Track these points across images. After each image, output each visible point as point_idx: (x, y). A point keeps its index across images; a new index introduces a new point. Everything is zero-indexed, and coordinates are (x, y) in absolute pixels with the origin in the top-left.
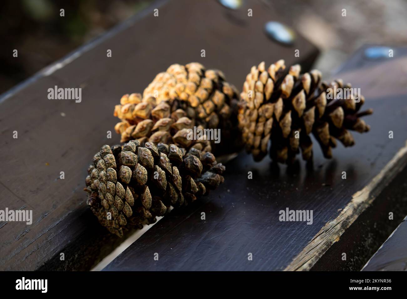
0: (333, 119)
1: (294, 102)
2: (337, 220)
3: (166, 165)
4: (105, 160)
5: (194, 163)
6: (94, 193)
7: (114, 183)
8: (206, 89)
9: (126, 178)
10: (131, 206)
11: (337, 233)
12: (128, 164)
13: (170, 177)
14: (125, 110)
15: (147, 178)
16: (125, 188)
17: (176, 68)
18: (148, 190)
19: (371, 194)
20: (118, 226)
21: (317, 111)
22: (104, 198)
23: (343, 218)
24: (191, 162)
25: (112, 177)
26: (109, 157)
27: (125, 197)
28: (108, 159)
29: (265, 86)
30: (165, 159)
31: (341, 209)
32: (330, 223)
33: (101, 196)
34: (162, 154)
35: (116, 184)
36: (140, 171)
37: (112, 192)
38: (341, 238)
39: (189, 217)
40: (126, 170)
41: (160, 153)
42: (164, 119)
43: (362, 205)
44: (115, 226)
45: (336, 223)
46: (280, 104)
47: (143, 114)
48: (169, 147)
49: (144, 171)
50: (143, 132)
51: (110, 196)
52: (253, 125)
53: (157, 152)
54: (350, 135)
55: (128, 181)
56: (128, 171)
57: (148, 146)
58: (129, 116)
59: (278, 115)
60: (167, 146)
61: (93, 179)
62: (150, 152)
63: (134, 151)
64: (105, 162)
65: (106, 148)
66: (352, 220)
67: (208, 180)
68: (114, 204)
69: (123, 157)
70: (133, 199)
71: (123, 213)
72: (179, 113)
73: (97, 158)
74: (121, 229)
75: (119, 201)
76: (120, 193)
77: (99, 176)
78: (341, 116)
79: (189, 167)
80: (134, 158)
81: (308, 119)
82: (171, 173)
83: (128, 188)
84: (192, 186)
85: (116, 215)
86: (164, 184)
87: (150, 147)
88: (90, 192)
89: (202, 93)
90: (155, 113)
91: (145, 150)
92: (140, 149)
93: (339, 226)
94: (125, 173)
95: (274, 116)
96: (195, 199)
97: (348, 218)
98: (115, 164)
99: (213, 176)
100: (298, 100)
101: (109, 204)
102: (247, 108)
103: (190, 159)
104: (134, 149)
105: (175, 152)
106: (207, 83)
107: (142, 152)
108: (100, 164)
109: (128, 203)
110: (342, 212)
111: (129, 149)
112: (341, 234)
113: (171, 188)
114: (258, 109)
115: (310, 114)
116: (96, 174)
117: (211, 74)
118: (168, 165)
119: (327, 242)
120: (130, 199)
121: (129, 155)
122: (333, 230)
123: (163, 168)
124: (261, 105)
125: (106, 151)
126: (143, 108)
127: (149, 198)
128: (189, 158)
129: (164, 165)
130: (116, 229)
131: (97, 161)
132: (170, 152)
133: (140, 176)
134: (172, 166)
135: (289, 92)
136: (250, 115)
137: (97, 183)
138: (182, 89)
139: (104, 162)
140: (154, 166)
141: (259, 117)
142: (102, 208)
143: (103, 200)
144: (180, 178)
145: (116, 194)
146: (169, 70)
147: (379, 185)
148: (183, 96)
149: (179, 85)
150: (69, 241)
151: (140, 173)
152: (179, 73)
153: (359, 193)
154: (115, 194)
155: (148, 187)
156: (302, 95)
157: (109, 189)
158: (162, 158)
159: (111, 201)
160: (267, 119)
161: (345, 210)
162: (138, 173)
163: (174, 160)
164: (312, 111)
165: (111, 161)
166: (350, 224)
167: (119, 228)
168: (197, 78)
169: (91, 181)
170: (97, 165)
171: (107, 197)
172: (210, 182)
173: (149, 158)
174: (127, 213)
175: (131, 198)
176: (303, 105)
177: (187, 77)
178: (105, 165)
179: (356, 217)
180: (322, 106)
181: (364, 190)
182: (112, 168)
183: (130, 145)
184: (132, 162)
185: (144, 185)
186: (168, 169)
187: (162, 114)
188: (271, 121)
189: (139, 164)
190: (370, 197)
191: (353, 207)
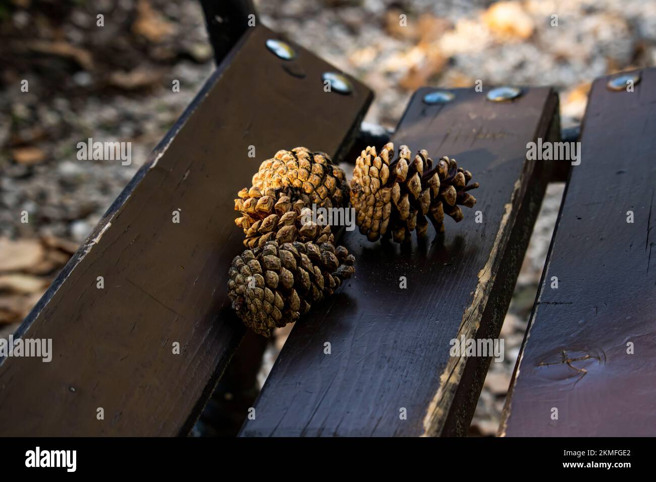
0: (446, 198)
1: (410, 184)
2: (474, 305)
3: (308, 265)
4: (249, 266)
5: (331, 260)
6: (239, 297)
7: (262, 288)
8: (317, 175)
9: (273, 283)
10: (280, 310)
11: (477, 319)
12: (273, 268)
13: (313, 277)
14: (247, 205)
15: (293, 281)
16: (274, 293)
17: (284, 154)
18: (295, 293)
19: (492, 270)
20: (265, 328)
21: (432, 192)
22: (252, 303)
23: (477, 302)
24: (327, 258)
25: (260, 283)
26: (254, 264)
27: (274, 301)
28: (253, 265)
29: (379, 170)
30: (306, 260)
31: (473, 292)
32: (468, 310)
33: (249, 301)
34: (303, 255)
35: (264, 289)
36: (286, 275)
37: (260, 297)
38: (481, 323)
39: (329, 311)
40: (272, 274)
41: (300, 254)
42: (289, 213)
43: (488, 285)
44: (262, 328)
45: (473, 309)
46: (397, 188)
47: (266, 208)
48: (306, 246)
49: (290, 275)
50: (269, 227)
51: (259, 301)
52: (371, 209)
53: (297, 253)
54: (461, 210)
55: (276, 286)
56: (275, 277)
57: (288, 248)
58: (251, 210)
59: (396, 200)
60: (304, 245)
61: (238, 285)
62: (292, 255)
63: (276, 254)
64: (250, 268)
65: (249, 253)
66: (485, 303)
67: (342, 272)
68: (264, 308)
69: (266, 262)
70: (283, 303)
71: (272, 317)
72: (299, 204)
73: (241, 263)
74: (269, 330)
75: (268, 306)
76: (269, 298)
77: (244, 281)
78: (454, 195)
79: (326, 263)
80: (278, 262)
81: (424, 201)
82: (313, 273)
83: (277, 293)
84: (331, 282)
85: (265, 318)
86: (308, 284)
87: (290, 249)
88: (235, 297)
89: (315, 179)
90: (277, 207)
91: (287, 253)
92: (282, 253)
93: (476, 312)
94: (273, 278)
95: (391, 200)
96: (333, 293)
97: (481, 302)
98: (260, 270)
99: (346, 268)
100: (413, 183)
101: (257, 309)
102: (362, 192)
103: (325, 256)
104: (276, 252)
105: (313, 251)
106: (318, 168)
107: (284, 255)
108: (244, 270)
109: (278, 307)
110: (475, 296)
111: (270, 252)
112: (480, 319)
113: (314, 287)
114: (374, 195)
115: (427, 196)
116: (241, 279)
117: (319, 158)
118: (309, 266)
119: (472, 331)
120: (279, 304)
121: (272, 258)
122: (473, 317)
123: (306, 270)
124: (378, 190)
125: (249, 256)
126: (265, 202)
127: (298, 301)
128: (325, 254)
129: (307, 266)
130: (264, 331)
131: (242, 267)
132: (308, 251)
133: (287, 280)
134: (313, 266)
135: (405, 176)
136: (366, 199)
137: (244, 289)
138: (295, 176)
139: (248, 268)
140: (297, 268)
141: (376, 201)
142: (249, 312)
143: (250, 304)
144: (322, 277)
145: (264, 300)
146: (276, 156)
147: (496, 259)
148: (296, 183)
149: (290, 172)
150: (225, 349)
151: (287, 277)
152: (288, 160)
153: (482, 272)
154: (264, 298)
155: (295, 290)
156: (417, 178)
157: (258, 295)
158: (303, 259)
159: (260, 306)
160: (385, 204)
161: (476, 293)
162: (285, 277)
163: (314, 258)
164: (428, 192)
165: (256, 267)
166: (484, 307)
167: (267, 330)
168: (308, 163)
169: (235, 286)
170: (241, 271)
171: (255, 302)
172: (344, 274)
173: (292, 261)
174: (277, 316)
175: (281, 303)
176: (419, 188)
177: (298, 164)
178: (251, 271)
179: (487, 298)
180: (437, 186)
181: (486, 267)
182: (259, 275)
183: (271, 248)
184: (276, 266)
185: (290, 288)
186: (310, 270)
187: (284, 207)
188: (389, 206)
189: (284, 268)
190: (492, 275)
191: (483, 288)
